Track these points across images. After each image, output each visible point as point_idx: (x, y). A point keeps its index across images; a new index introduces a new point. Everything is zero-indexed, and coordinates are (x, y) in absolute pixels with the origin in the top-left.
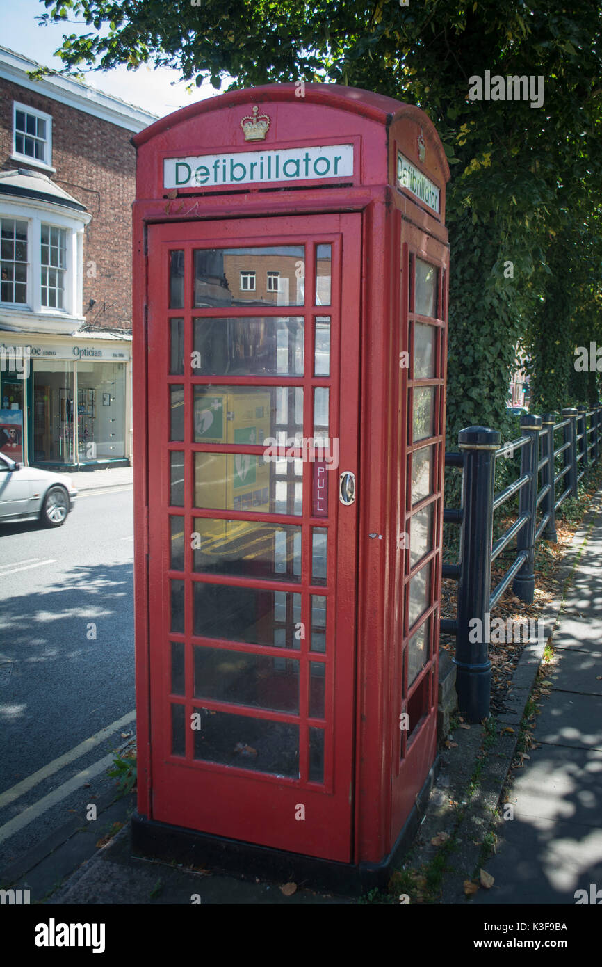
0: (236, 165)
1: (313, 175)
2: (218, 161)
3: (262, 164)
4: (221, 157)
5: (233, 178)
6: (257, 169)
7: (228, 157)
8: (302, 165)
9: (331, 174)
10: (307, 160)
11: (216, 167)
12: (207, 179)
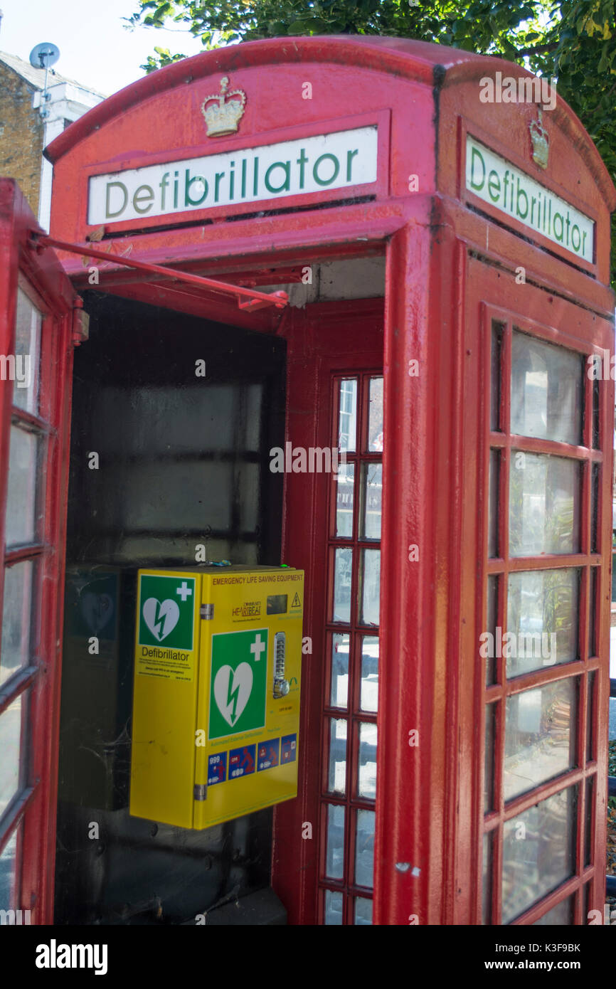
0: (194, 179)
1: (311, 187)
2: (167, 175)
3: (232, 173)
4: (171, 168)
5: (188, 201)
6: (225, 183)
7: (181, 167)
8: (295, 169)
9: (341, 182)
10: (302, 161)
11: (164, 184)
12: (150, 205)
